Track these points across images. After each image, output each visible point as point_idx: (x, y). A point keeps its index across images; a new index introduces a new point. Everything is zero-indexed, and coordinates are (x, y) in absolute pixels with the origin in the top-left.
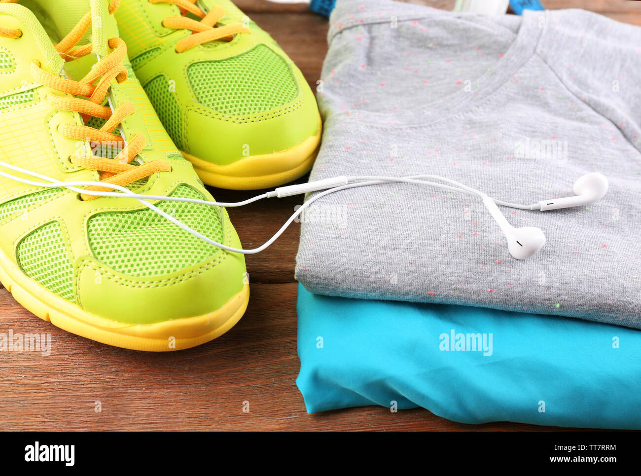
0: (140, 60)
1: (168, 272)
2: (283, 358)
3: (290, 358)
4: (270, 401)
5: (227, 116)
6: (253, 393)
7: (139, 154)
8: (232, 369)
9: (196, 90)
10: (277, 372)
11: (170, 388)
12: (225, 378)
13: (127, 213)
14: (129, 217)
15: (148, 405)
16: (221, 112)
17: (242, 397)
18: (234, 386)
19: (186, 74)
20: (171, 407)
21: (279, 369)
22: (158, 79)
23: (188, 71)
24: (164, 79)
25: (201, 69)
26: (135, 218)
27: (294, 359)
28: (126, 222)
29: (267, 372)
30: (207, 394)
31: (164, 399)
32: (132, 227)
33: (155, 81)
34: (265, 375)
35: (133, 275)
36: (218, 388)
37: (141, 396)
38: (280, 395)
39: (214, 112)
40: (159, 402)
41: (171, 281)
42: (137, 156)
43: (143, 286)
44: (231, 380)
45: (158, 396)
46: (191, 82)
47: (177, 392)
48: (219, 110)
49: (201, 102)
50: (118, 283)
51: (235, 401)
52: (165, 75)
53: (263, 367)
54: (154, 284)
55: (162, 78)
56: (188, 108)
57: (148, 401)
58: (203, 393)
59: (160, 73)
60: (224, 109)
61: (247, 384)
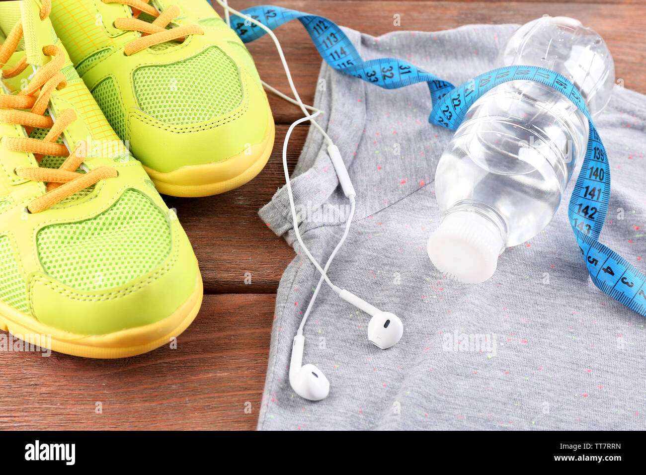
0: (92, 60)
1: (118, 284)
2: (201, 376)
3: (208, 376)
4: (180, 422)
5: (166, 125)
6: (165, 413)
7: (84, 162)
8: (150, 386)
9: (140, 95)
10: (192, 391)
11: (84, 404)
12: (140, 396)
13: (75, 223)
14: (77, 228)
15: (59, 422)
16: (160, 120)
17: (153, 416)
18: (147, 404)
19: (132, 78)
20: (81, 424)
21: (195, 387)
22: (107, 81)
23: (134, 75)
24: (112, 81)
25: (146, 73)
26: (84, 228)
27: (212, 377)
28: (75, 233)
29: (182, 391)
30: (119, 411)
31: (76, 416)
32: (81, 237)
33: (104, 83)
34: (180, 393)
35: (83, 289)
36: (131, 406)
37: (54, 412)
38: (191, 415)
39: (154, 120)
40: (71, 419)
41: (121, 293)
42: (83, 164)
43: (94, 299)
44: (146, 397)
45: (71, 413)
46: (135, 87)
47: (91, 409)
48: (159, 118)
49: (143, 109)
50: (70, 297)
51: (146, 420)
52: (113, 78)
53: (179, 385)
54: (104, 297)
55: (110, 80)
56: (131, 114)
57: (61, 417)
58: (116, 411)
59: (109, 75)
60: (164, 118)
61: (161, 402)
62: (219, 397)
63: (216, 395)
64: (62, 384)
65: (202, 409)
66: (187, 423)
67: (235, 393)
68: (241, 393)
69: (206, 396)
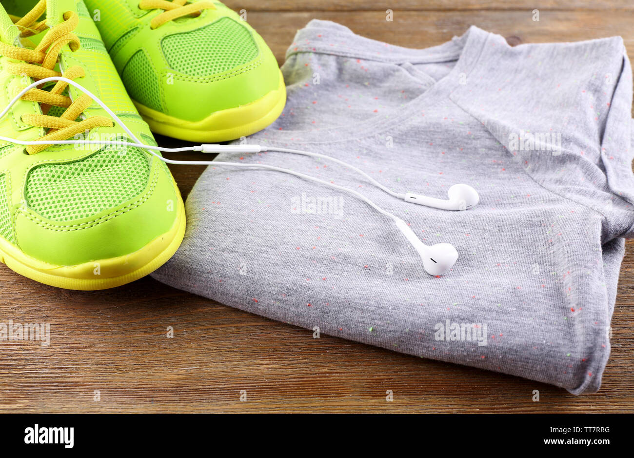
4: (176, 351)
6: (162, 343)
7: (84, 112)
8: (151, 319)
10: (190, 323)
11: (89, 334)
12: (141, 327)
15: (63, 350)
17: (152, 346)
18: (147, 335)
19: (160, 46)
20: (84, 353)
21: (193, 319)
22: (138, 54)
23: (162, 43)
25: (172, 40)
27: (209, 310)
29: (181, 323)
30: (120, 341)
31: (80, 345)
34: (179, 325)
36: (132, 336)
37: (61, 341)
38: (188, 345)
40: (75, 347)
42: (82, 113)
44: (146, 328)
45: (76, 342)
47: (94, 338)
51: (144, 349)
52: (144, 50)
53: (178, 318)
55: (141, 52)
56: (163, 75)
57: (66, 346)
58: (117, 341)
61: (160, 334)
62: (215, 329)
63: (213, 327)
64: (71, 316)
65: (196, 340)
66: (182, 352)
67: (230, 325)
68: (236, 325)
69: (202, 327)
